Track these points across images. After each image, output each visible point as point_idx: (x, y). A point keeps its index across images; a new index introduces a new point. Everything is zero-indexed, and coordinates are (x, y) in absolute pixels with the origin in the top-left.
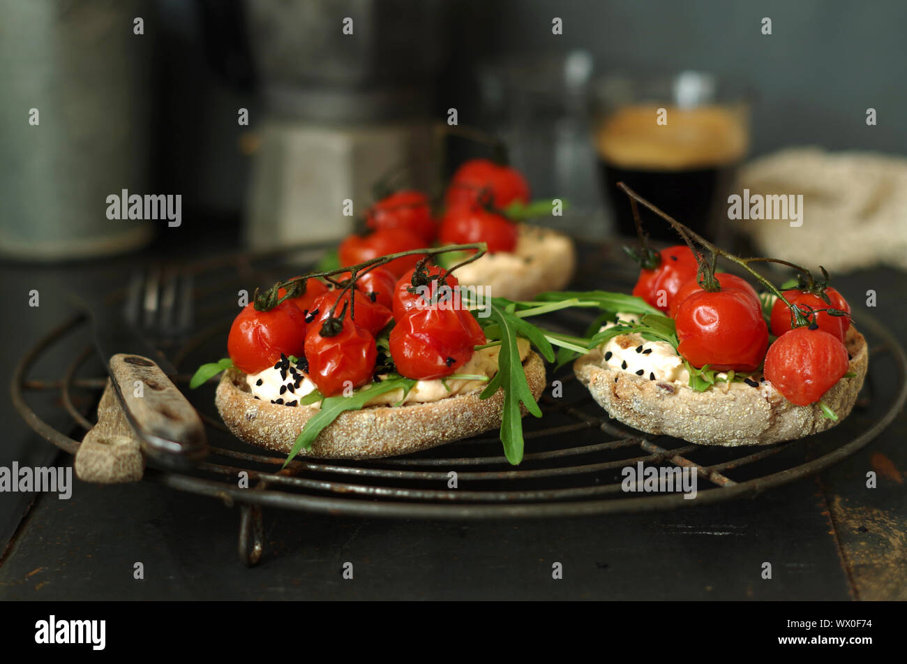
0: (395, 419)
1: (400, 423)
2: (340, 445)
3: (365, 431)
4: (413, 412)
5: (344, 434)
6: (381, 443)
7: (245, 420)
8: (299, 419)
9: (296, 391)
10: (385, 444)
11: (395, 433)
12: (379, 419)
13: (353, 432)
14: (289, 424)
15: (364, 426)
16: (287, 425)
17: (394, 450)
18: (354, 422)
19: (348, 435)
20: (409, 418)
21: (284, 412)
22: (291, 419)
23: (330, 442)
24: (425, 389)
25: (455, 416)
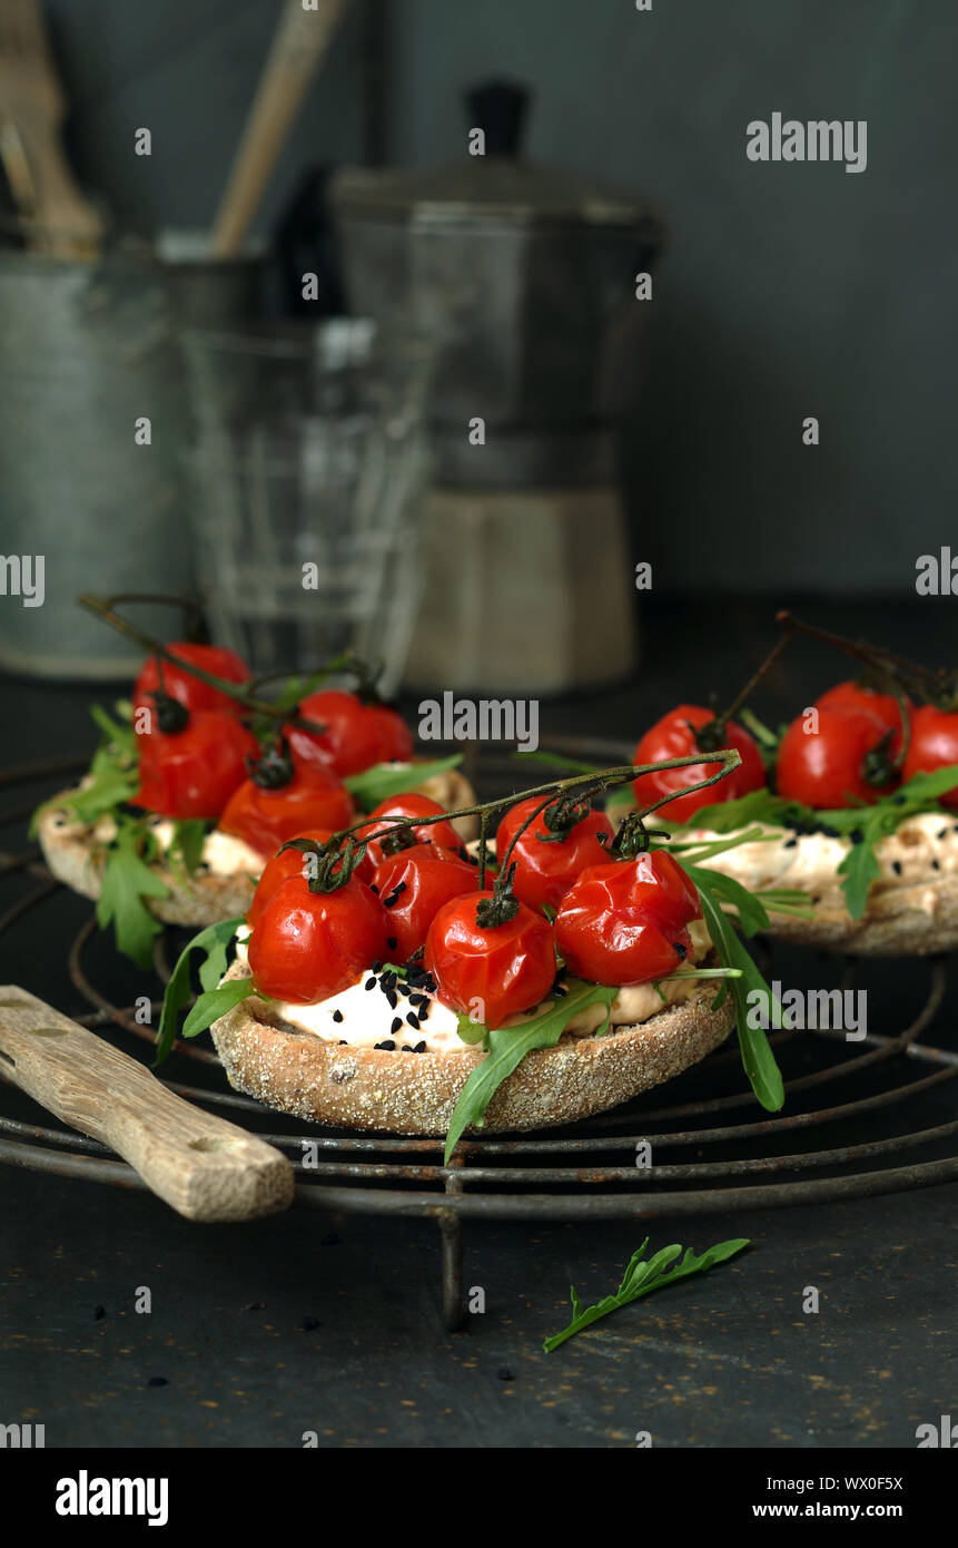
0: (606, 1056)
1: (613, 1062)
2: (514, 1110)
3: (560, 1082)
4: (632, 1042)
5: (526, 1090)
6: (579, 1099)
7: (329, 1084)
8: (450, 1072)
9: (423, 1024)
10: (586, 1099)
11: (602, 1079)
12: (582, 1059)
13: (540, 1085)
14: (430, 1083)
15: (560, 1073)
16: (424, 1086)
17: (597, 1108)
18: (543, 1068)
19: (532, 1090)
20: (626, 1053)
21: (416, 1062)
22: (434, 1074)
23: (498, 1106)
24: (632, 1000)
25: (684, 1040)
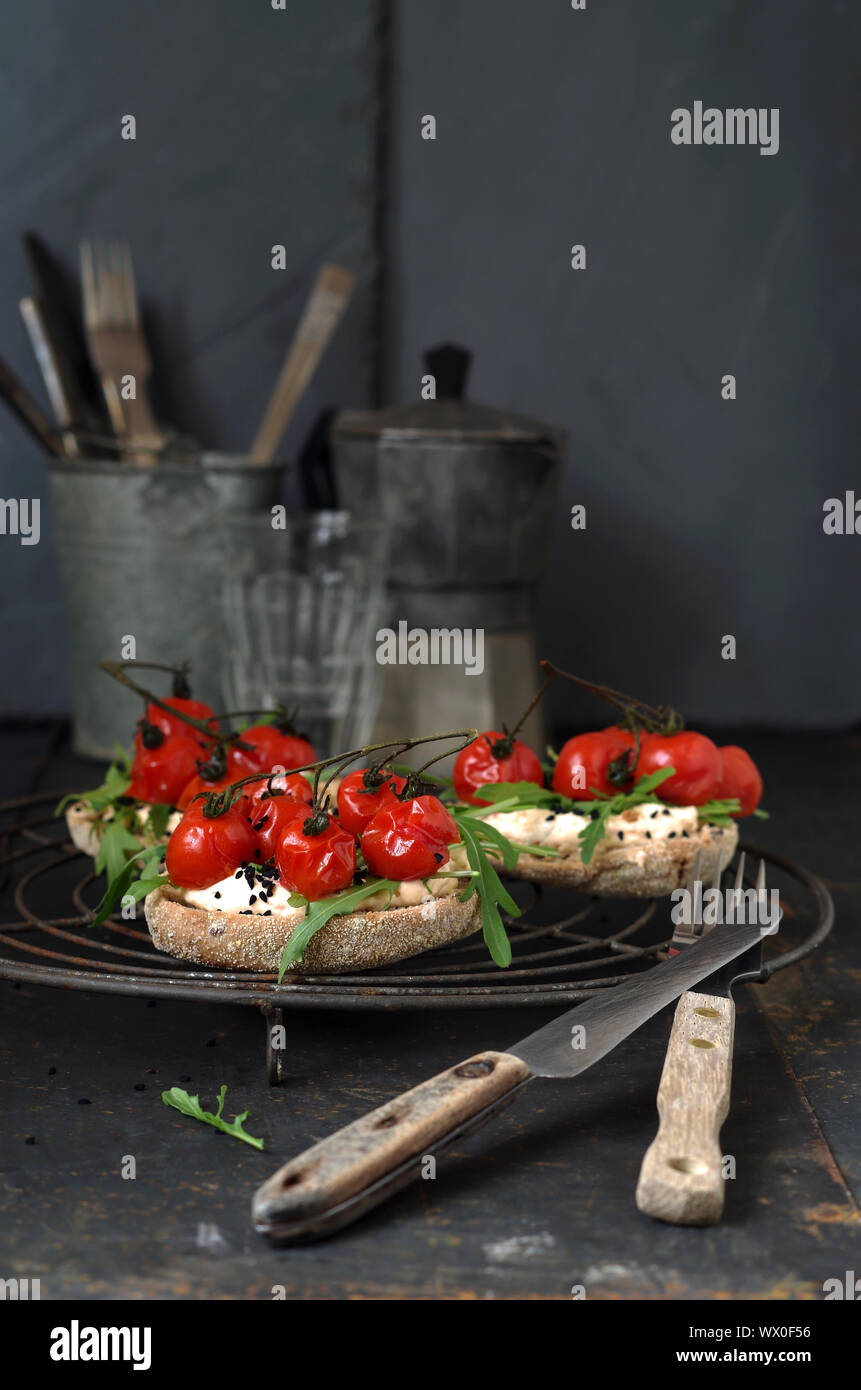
0: (386, 923)
1: (391, 928)
3: (356, 938)
4: (404, 915)
5: (333, 942)
6: (369, 951)
7: (209, 936)
8: (283, 928)
9: (270, 899)
10: (374, 952)
11: (384, 938)
12: (370, 924)
13: (342, 939)
14: (271, 935)
15: (355, 932)
16: (267, 937)
17: (381, 958)
18: (344, 928)
19: (337, 942)
20: (400, 923)
21: (263, 922)
22: (273, 930)
23: (313, 949)
24: (409, 890)
25: (442, 919)
